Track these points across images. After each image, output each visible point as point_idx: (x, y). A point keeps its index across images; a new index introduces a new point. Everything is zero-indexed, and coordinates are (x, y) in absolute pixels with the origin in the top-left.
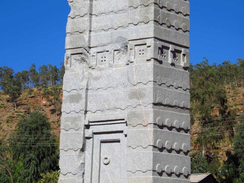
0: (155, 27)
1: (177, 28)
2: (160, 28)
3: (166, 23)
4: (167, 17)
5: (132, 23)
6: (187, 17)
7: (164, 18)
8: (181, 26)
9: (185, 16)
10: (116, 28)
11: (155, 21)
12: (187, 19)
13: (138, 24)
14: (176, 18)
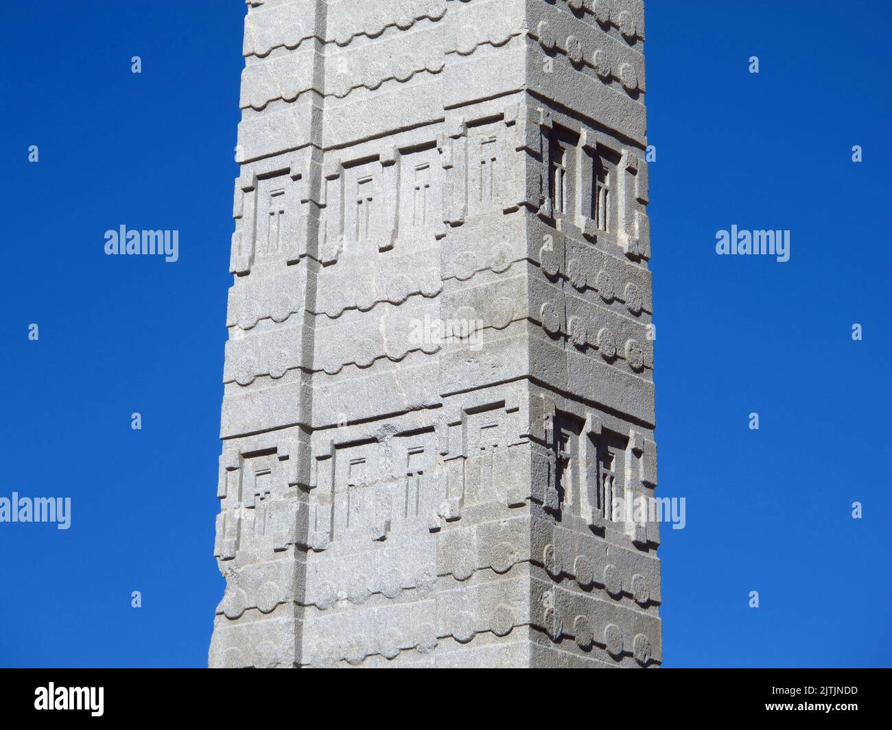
0: (534, 648)
1: (616, 652)
2: (552, 652)
3: (573, 634)
4: (579, 611)
5: (452, 636)
6: (652, 612)
7: (567, 617)
8: (631, 645)
9: (645, 606)
10: (391, 654)
11: (533, 626)
12: (651, 619)
13: (473, 636)
14: (611, 614)
